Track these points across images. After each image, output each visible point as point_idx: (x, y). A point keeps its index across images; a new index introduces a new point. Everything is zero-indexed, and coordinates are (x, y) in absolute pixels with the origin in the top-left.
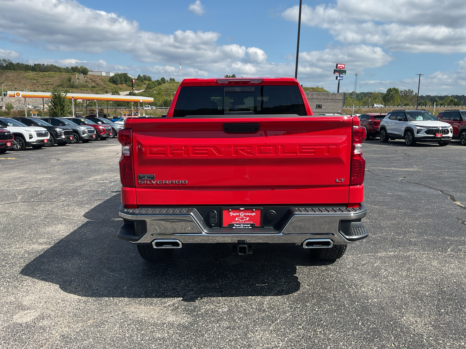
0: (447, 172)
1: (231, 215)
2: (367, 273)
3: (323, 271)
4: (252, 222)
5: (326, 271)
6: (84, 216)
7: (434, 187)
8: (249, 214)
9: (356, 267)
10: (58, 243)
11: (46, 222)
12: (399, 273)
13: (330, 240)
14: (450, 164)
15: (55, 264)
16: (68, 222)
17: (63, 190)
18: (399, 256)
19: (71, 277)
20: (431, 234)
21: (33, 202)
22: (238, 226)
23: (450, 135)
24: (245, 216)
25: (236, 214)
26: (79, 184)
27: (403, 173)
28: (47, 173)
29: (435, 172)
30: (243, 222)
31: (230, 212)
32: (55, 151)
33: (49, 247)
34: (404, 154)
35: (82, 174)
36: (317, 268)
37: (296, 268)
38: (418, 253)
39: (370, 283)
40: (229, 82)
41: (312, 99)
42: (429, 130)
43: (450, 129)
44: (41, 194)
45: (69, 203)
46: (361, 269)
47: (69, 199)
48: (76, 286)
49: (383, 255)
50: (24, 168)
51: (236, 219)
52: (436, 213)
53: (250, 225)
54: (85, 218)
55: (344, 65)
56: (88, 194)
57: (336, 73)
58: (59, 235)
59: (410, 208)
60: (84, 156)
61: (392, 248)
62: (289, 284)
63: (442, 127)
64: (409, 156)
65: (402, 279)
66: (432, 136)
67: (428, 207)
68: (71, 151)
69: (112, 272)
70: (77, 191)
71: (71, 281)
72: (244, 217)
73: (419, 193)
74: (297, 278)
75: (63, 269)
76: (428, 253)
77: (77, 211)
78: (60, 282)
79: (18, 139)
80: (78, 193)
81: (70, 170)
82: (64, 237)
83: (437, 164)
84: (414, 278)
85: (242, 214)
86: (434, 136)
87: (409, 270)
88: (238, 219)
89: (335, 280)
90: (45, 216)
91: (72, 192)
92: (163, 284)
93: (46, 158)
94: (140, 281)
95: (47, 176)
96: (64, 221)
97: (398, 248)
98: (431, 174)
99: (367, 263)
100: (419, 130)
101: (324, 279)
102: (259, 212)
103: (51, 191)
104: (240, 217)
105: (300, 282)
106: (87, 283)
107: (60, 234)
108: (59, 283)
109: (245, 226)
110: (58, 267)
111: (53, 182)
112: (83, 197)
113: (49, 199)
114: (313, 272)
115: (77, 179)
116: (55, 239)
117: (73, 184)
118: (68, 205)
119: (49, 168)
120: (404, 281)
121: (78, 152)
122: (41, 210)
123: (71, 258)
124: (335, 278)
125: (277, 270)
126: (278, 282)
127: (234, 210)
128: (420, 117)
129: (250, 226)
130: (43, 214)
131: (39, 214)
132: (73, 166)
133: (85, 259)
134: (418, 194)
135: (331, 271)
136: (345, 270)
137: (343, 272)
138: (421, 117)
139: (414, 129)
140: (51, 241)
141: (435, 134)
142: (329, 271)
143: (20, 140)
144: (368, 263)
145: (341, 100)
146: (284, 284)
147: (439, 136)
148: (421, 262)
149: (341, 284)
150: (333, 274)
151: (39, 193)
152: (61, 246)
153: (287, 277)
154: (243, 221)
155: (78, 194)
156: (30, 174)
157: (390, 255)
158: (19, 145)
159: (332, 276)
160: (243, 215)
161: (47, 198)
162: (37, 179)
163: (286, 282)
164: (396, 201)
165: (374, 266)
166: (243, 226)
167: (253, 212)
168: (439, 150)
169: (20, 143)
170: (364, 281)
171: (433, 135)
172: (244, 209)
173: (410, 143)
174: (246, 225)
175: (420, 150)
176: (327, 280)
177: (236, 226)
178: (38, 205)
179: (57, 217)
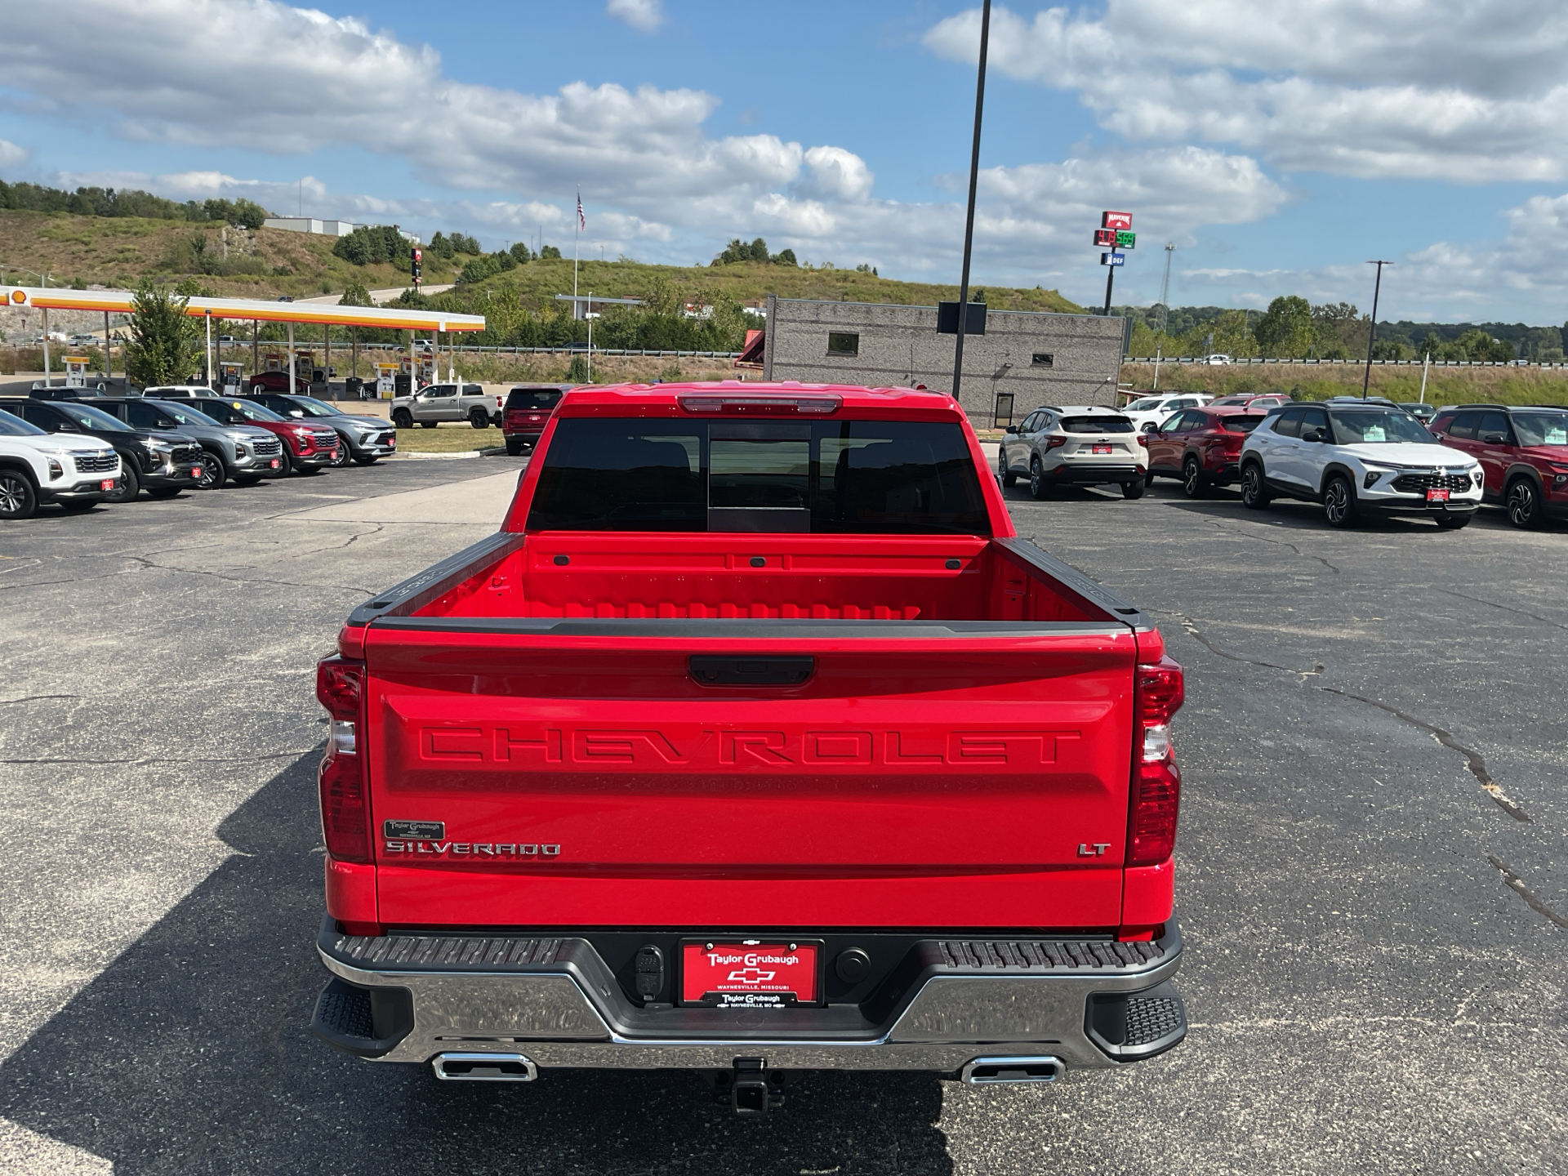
0: (1462, 645)
1: (713, 964)
2: (1182, 1114)
3: (1033, 1107)
4: (785, 987)
5: (1045, 1105)
6: (221, 833)
7: (1416, 717)
8: (777, 960)
9: (1146, 1089)
10: (122, 959)
11: (84, 861)
12: (1289, 1118)
13: (1053, 1060)
14: (1473, 612)
15: (105, 1060)
16: (161, 860)
17: (152, 708)
18: (1294, 1036)
19: (156, 1123)
20: (1402, 935)
21: (46, 762)
22: (737, 1002)
23: (1476, 493)
24: (760, 965)
25: (730, 959)
26: (210, 682)
27: (1315, 651)
28: (106, 626)
29: (1421, 646)
30: (756, 987)
31: (710, 951)
32: (137, 523)
33: (88, 977)
34: (1320, 563)
35: (223, 635)
36: (1013, 1094)
37: (941, 1092)
38: (1357, 1022)
39: (1191, 1161)
40: (723, 406)
41: (1021, 334)
42: (1405, 477)
43: (1476, 476)
44: (78, 726)
45: (172, 772)
46: (1164, 1097)
47: (172, 751)
48: (171, 1168)
49: (1237, 1029)
50: (25, 601)
51: (731, 977)
52: (1423, 836)
53: (777, 998)
54: (222, 843)
55: (1130, 215)
56: (241, 728)
57: (1101, 243)
58: (127, 921)
59: (1331, 813)
60: (237, 548)
61: (1270, 997)
62: (914, 1166)
63: (1448, 468)
64: (1336, 571)
65: (1302, 1146)
66: (1416, 495)
67: (1394, 808)
68: (194, 524)
69: (300, 1099)
70: (201, 714)
71: (156, 1144)
72: (758, 970)
73: (1366, 743)
74: (943, 1139)
75: (130, 1085)
76: (1389, 1021)
77: (197, 811)
78: (117, 1144)
79: (11, 478)
80: (204, 724)
81: (185, 615)
82: (144, 929)
83: (1429, 612)
84: (1341, 1141)
85: (751, 961)
86: (1422, 496)
87: (1323, 1101)
88: (736, 976)
89: (1073, 1149)
90: (82, 829)
91: (186, 719)
92: (474, 1164)
93: (104, 555)
94: (395, 1148)
95: (104, 643)
96: (149, 858)
97: (1292, 996)
98: (1408, 657)
99: (1182, 1070)
100: (1372, 476)
101: (1034, 1143)
102: (811, 953)
103: (113, 712)
104: (745, 970)
105: (951, 1160)
106: (213, 1151)
107: (133, 917)
108: (113, 1150)
109: (760, 1002)
110: (113, 1074)
111: (124, 671)
112: (222, 744)
113: (104, 749)
114: (999, 1109)
115: (204, 659)
116: (112, 939)
117: (191, 683)
118: (167, 782)
119: (113, 604)
120: (1307, 1154)
121: (216, 531)
122: (72, 803)
123: (163, 1029)
124: (1073, 1141)
125: (874, 1100)
126: (877, 1158)
127: (724, 946)
128: (1375, 429)
129: (777, 1003)
130: (78, 822)
131: (64, 821)
132: (195, 593)
133: (211, 1037)
134: (1365, 748)
135: (1059, 1105)
136: (1108, 1103)
137: (1100, 1110)
138: (1381, 430)
139: (1355, 472)
140: (96, 951)
141: (1425, 492)
142: (1055, 1108)
143: (19, 484)
144: (1188, 1067)
145: (1117, 339)
146: (895, 1165)
147: (1437, 496)
148: (1364, 1068)
149: (1093, 1168)
150: (1065, 1121)
151: (70, 721)
152: (129, 972)
153: (907, 1132)
154: (753, 985)
155: (203, 731)
156: (44, 631)
157: (1262, 1029)
158: (16, 499)
159: (1064, 1129)
160: (754, 964)
161: (98, 747)
162: (67, 656)
163: (903, 1158)
164: (1287, 778)
165: (1206, 1084)
166: (756, 1002)
167: (789, 953)
168: (1434, 548)
169: (18, 494)
170: (1170, 1155)
171: (1420, 493)
172: (758, 942)
173: (1341, 517)
174: (766, 999)
175: (1373, 546)
176: (1047, 1149)
177: (729, 1003)
178: (62, 778)
179: (127, 836)
